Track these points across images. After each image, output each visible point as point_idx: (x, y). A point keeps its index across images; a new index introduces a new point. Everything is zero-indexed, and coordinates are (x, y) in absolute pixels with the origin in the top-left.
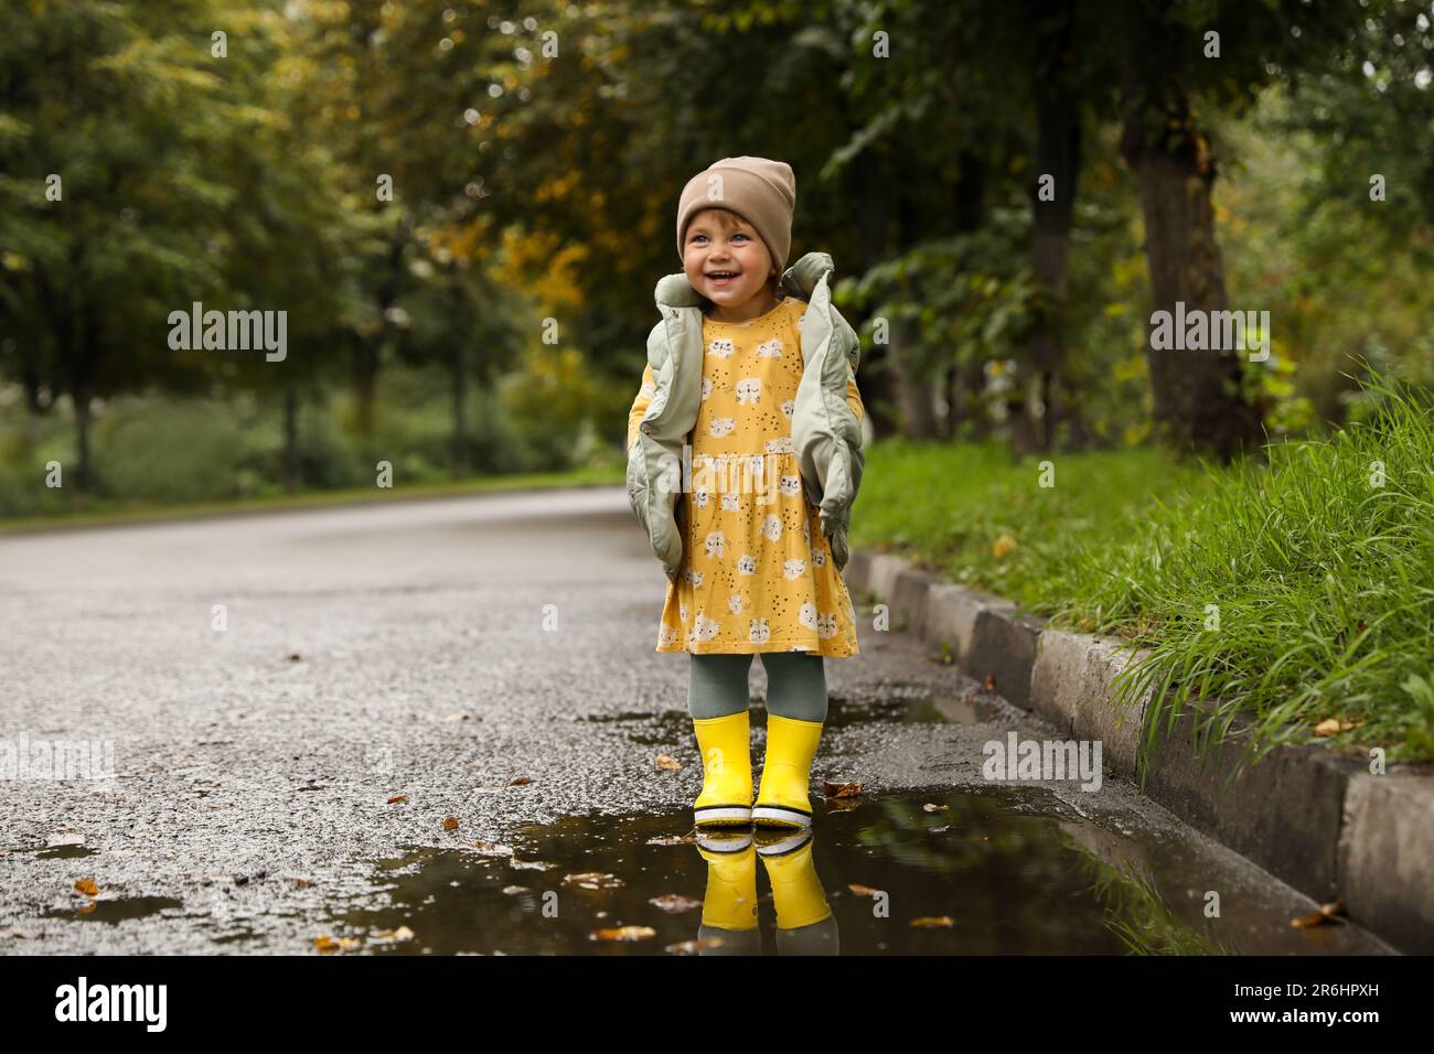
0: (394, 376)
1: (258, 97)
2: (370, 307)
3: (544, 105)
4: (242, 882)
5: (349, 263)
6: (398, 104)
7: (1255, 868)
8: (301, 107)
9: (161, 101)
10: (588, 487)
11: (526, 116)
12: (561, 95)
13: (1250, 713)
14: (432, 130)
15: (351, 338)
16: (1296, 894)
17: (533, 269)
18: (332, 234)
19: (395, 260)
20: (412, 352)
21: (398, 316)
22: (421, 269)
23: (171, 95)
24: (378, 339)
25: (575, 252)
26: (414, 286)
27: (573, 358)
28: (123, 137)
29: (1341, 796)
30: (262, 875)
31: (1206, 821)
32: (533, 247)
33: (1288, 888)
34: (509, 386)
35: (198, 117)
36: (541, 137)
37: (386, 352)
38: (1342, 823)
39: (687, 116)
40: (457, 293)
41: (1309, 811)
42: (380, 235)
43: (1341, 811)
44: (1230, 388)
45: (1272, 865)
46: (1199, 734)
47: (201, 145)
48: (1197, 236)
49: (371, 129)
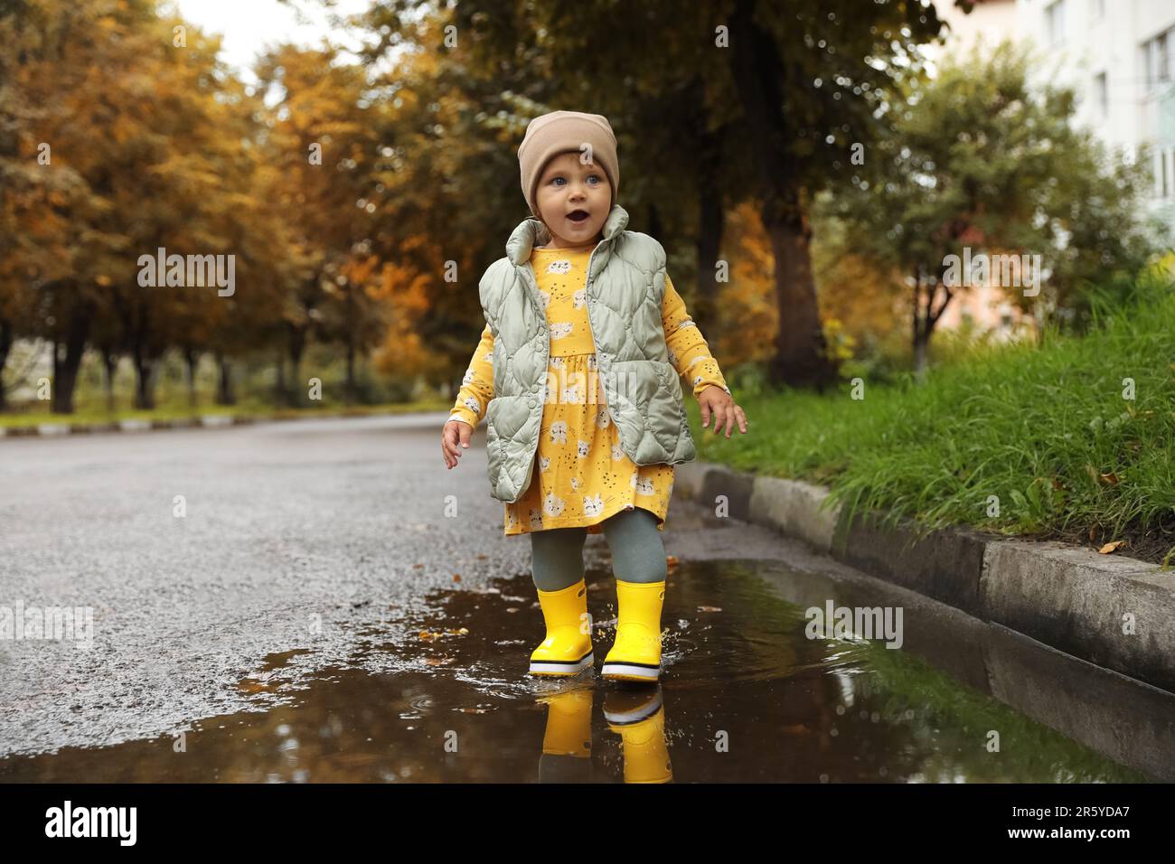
0: (313, 349)
1: (244, 190)
2: (301, 309)
3: (411, 196)
4: (358, 606)
5: (292, 284)
6: (325, 194)
7: (921, 596)
8: (271, 194)
9: (188, 191)
10: (424, 412)
11: (399, 202)
12: (419, 189)
13: (911, 513)
14: (346, 208)
15: (290, 326)
16: (951, 608)
17: (400, 287)
18: (282, 267)
19: (314, 284)
20: (324, 335)
21: (316, 314)
22: (328, 287)
23: (194, 188)
24: (305, 327)
25: (423, 279)
26: (326, 297)
27: (413, 339)
28: (166, 210)
29: (981, 554)
30: (367, 603)
31: (886, 574)
32: (401, 274)
33: (945, 605)
34: (378, 354)
35: (209, 200)
36: (408, 212)
37: (309, 335)
38: (982, 568)
39: (497, 201)
40: (350, 301)
41: (958, 563)
42: (308, 268)
43: (982, 562)
44: (820, 352)
45: (934, 595)
46: (877, 527)
47: (208, 216)
48: (801, 268)
49: (312, 207)
